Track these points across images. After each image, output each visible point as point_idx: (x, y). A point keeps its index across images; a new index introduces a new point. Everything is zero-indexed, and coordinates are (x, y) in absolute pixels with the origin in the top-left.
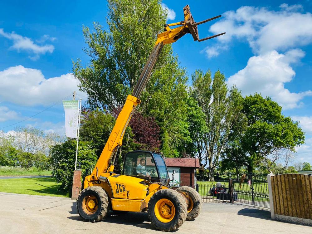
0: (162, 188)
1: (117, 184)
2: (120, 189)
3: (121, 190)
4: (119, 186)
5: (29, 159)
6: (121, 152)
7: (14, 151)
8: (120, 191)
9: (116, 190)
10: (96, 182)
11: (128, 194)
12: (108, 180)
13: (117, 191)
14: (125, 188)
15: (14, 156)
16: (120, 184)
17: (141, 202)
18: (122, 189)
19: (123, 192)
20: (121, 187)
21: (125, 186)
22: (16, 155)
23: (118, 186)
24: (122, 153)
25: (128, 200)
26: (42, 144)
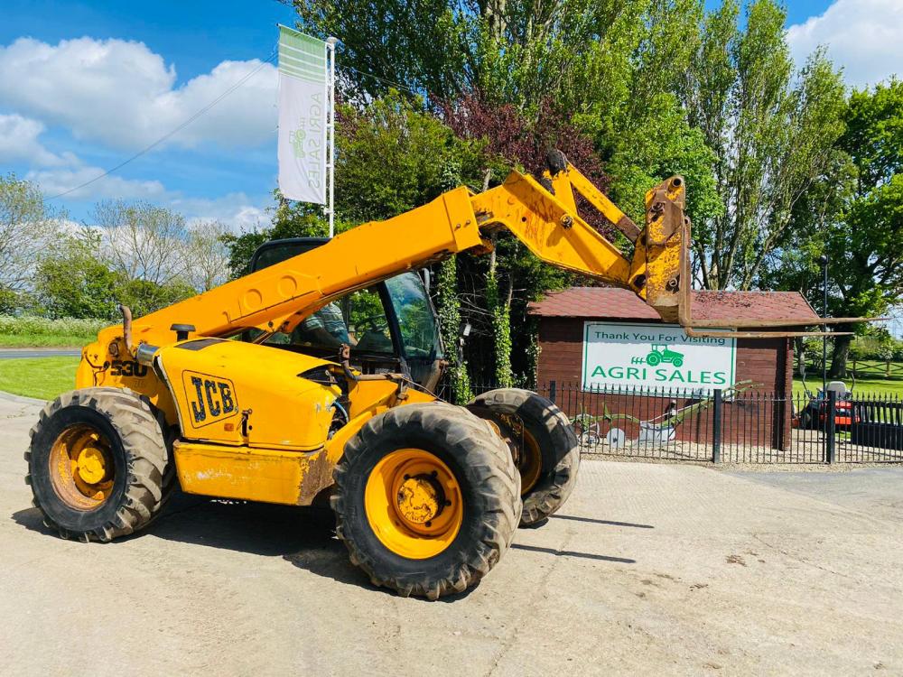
0: (405, 399)
1: (196, 381)
2: (210, 402)
3: (215, 407)
4: (207, 388)
5: (150, 301)
6: (494, 264)
7: (103, 274)
8: (211, 409)
9: (194, 403)
10: (124, 368)
11: (244, 424)
12: (159, 359)
13: (199, 411)
14: (232, 396)
15: (106, 290)
16: (211, 379)
17: (304, 462)
18: (217, 403)
19: (222, 415)
20: (215, 391)
21: (231, 389)
22: (111, 286)
23: (203, 388)
24: (497, 268)
25: (245, 450)
26: (182, 254)
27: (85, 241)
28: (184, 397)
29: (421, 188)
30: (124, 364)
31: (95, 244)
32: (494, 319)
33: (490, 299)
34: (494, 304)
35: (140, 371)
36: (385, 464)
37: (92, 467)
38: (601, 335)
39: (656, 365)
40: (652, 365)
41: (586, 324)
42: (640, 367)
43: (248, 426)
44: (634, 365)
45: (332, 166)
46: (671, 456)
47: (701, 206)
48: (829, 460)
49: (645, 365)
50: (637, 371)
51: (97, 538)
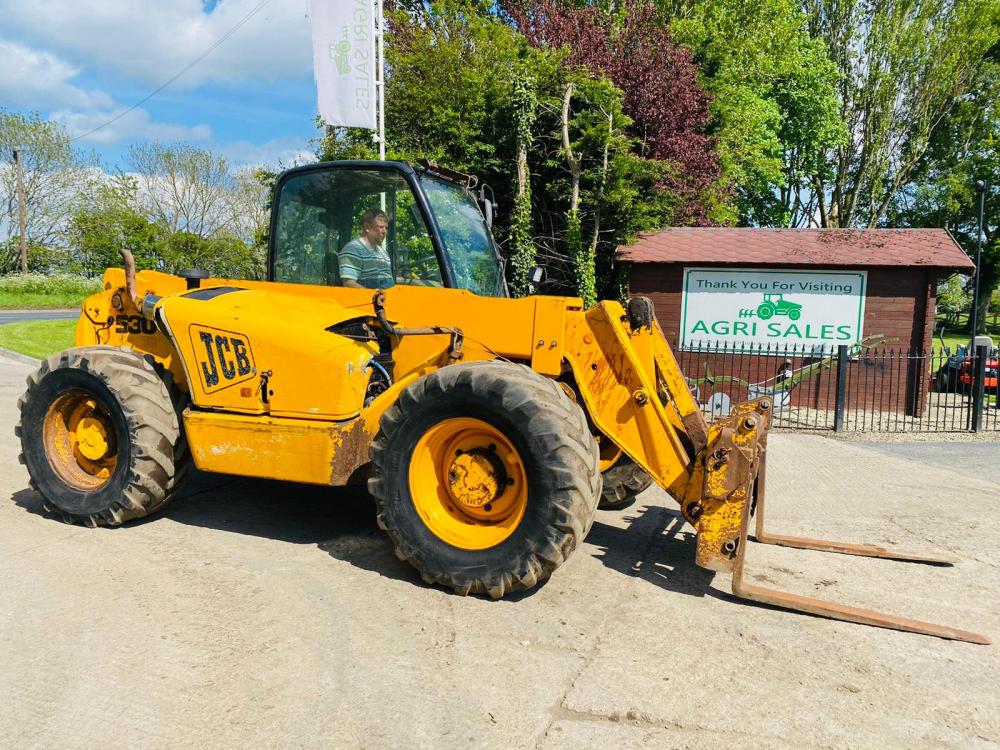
0: (460, 358)
1: (206, 337)
2: (223, 362)
3: (229, 368)
4: (219, 345)
5: (195, 256)
6: (577, 200)
7: (142, 226)
8: (225, 371)
9: (204, 364)
10: (131, 324)
11: (264, 388)
12: (161, 311)
13: (210, 372)
14: (248, 355)
15: (146, 244)
16: (222, 334)
17: (335, 434)
18: (231, 363)
19: (238, 378)
20: (228, 349)
21: (247, 347)
22: (151, 240)
23: (213, 345)
24: (580, 205)
25: (265, 419)
26: (228, 203)
27: (121, 189)
28: (193, 357)
29: (489, 109)
30: (130, 319)
31: (132, 192)
32: (576, 267)
33: (571, 243)
34: (575, 250)
35: (149, 328)
36: (434, 434)
37: (92, 440)
38: (703, 283)
39: (768, 318)
40: (763, 318)
41: (686, 270)
42: (749, 321)
43: (268, 391)
44: (743, 319)
45: (381, 82)
46: (784, 423)
47: (821, 134)
48: (974, 428)
49: (756, 319)
50: (746, 326)
51: (105, 522)
